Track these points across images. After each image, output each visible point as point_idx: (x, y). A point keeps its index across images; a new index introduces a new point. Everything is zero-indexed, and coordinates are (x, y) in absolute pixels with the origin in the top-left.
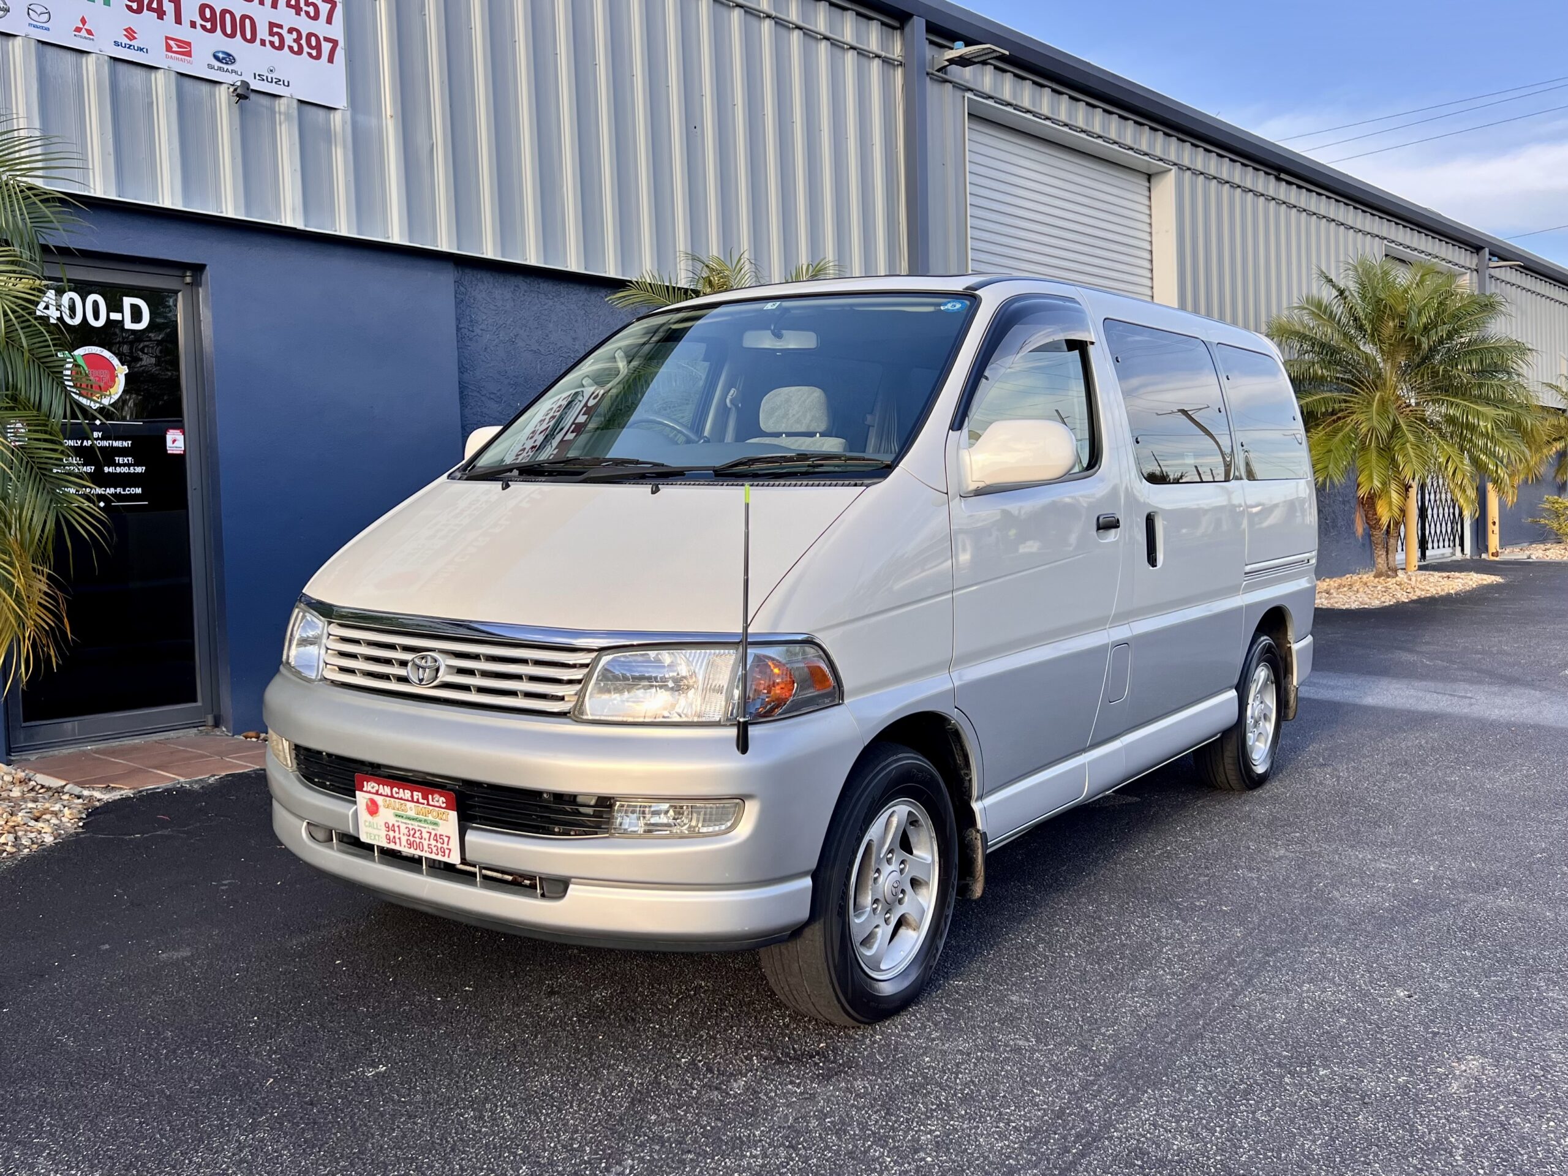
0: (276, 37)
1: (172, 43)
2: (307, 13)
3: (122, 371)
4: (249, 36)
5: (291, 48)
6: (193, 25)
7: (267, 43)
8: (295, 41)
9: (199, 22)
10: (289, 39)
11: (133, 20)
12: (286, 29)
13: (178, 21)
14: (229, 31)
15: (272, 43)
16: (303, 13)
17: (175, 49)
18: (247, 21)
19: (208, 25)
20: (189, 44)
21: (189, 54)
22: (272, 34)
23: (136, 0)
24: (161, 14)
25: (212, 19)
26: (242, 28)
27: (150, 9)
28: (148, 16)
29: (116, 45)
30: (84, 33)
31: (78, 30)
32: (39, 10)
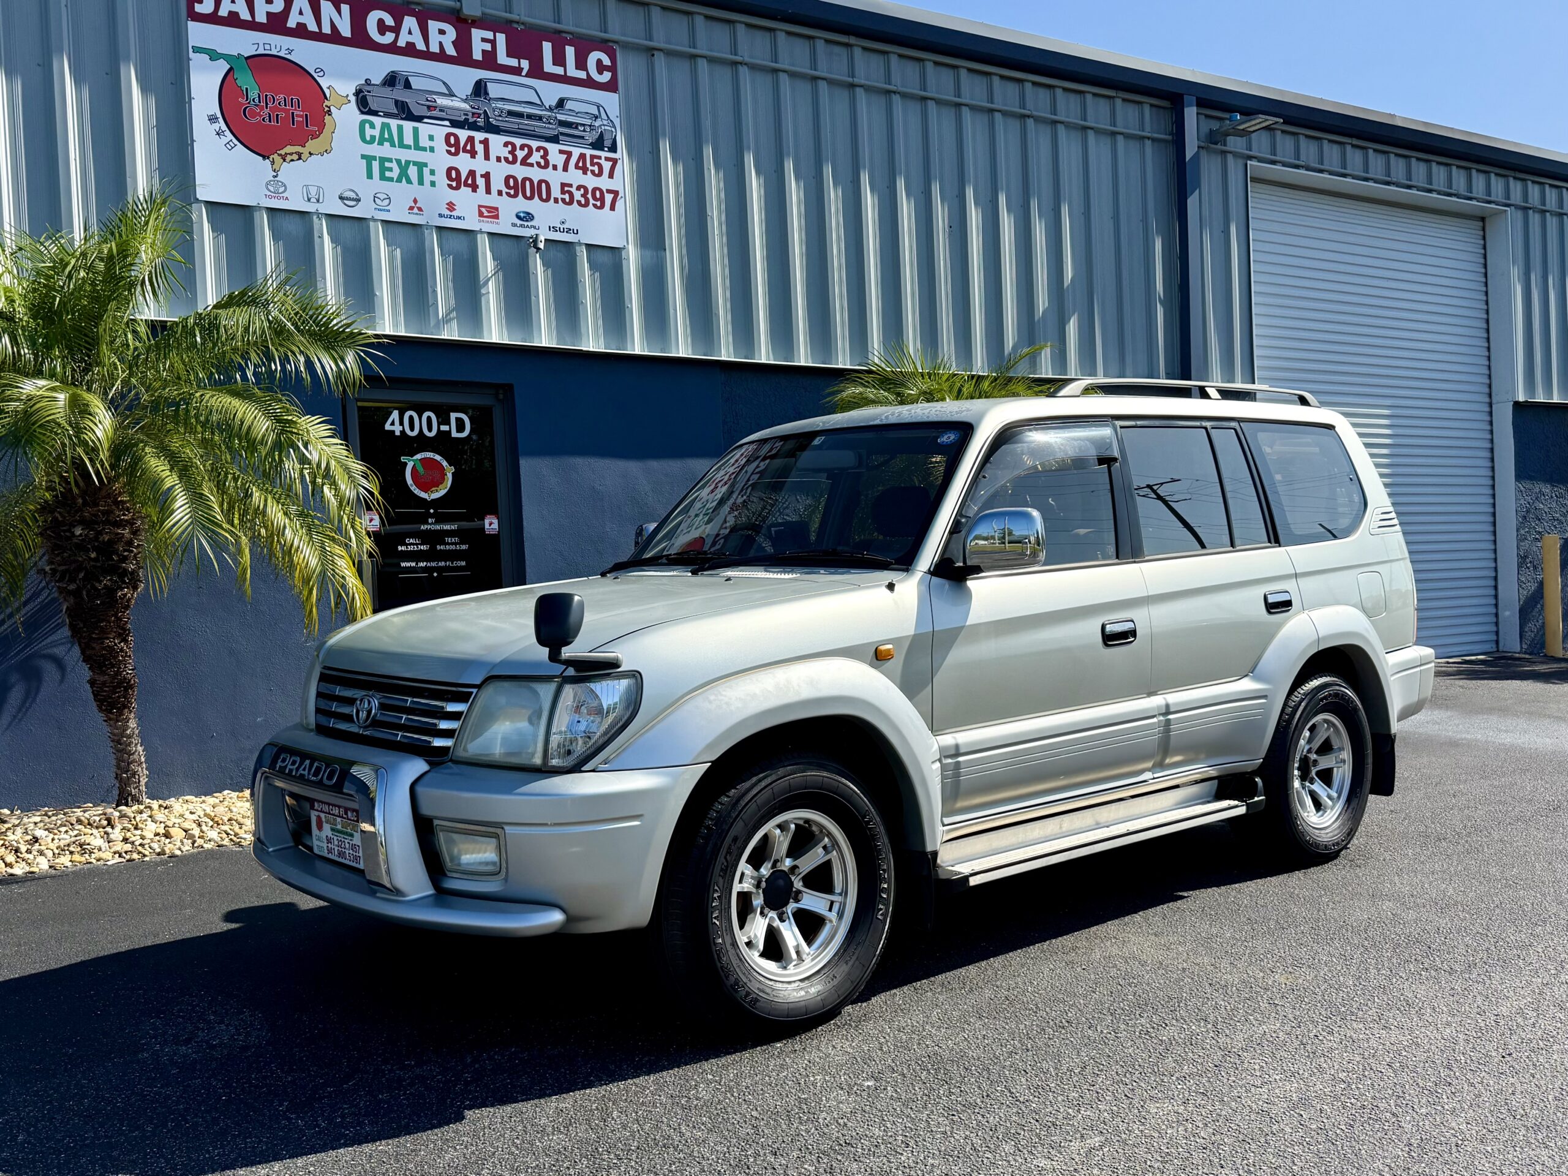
0: (567, 194)
1: (483, 210)
2: (593, 172)
3: (449, 471)
4: (544, 197)
5: (579, 202)
6: (500, 193)
7: (560, 201)
8: (582, 196)
9: (505, 190)
10: (578, 195)
11: (453, 196)
12: (575, 187)
13: (488, 191)
14: (528, 194)
15: (563, 200)
16: (589, 173)
17: (486, 214)
18: (544, 185)
19: (512, 192)
20: (497, 209)
21: (497, 217)
22: (563, 192)
23: (455, 179)
24: (474, 188)
25: (515, 187)
26: (539, 191)
27: (466, 185)
28: (465, 190)
29: (440, 215)
30: (416, 210)
31: (411, 208)
32: (382, 196)
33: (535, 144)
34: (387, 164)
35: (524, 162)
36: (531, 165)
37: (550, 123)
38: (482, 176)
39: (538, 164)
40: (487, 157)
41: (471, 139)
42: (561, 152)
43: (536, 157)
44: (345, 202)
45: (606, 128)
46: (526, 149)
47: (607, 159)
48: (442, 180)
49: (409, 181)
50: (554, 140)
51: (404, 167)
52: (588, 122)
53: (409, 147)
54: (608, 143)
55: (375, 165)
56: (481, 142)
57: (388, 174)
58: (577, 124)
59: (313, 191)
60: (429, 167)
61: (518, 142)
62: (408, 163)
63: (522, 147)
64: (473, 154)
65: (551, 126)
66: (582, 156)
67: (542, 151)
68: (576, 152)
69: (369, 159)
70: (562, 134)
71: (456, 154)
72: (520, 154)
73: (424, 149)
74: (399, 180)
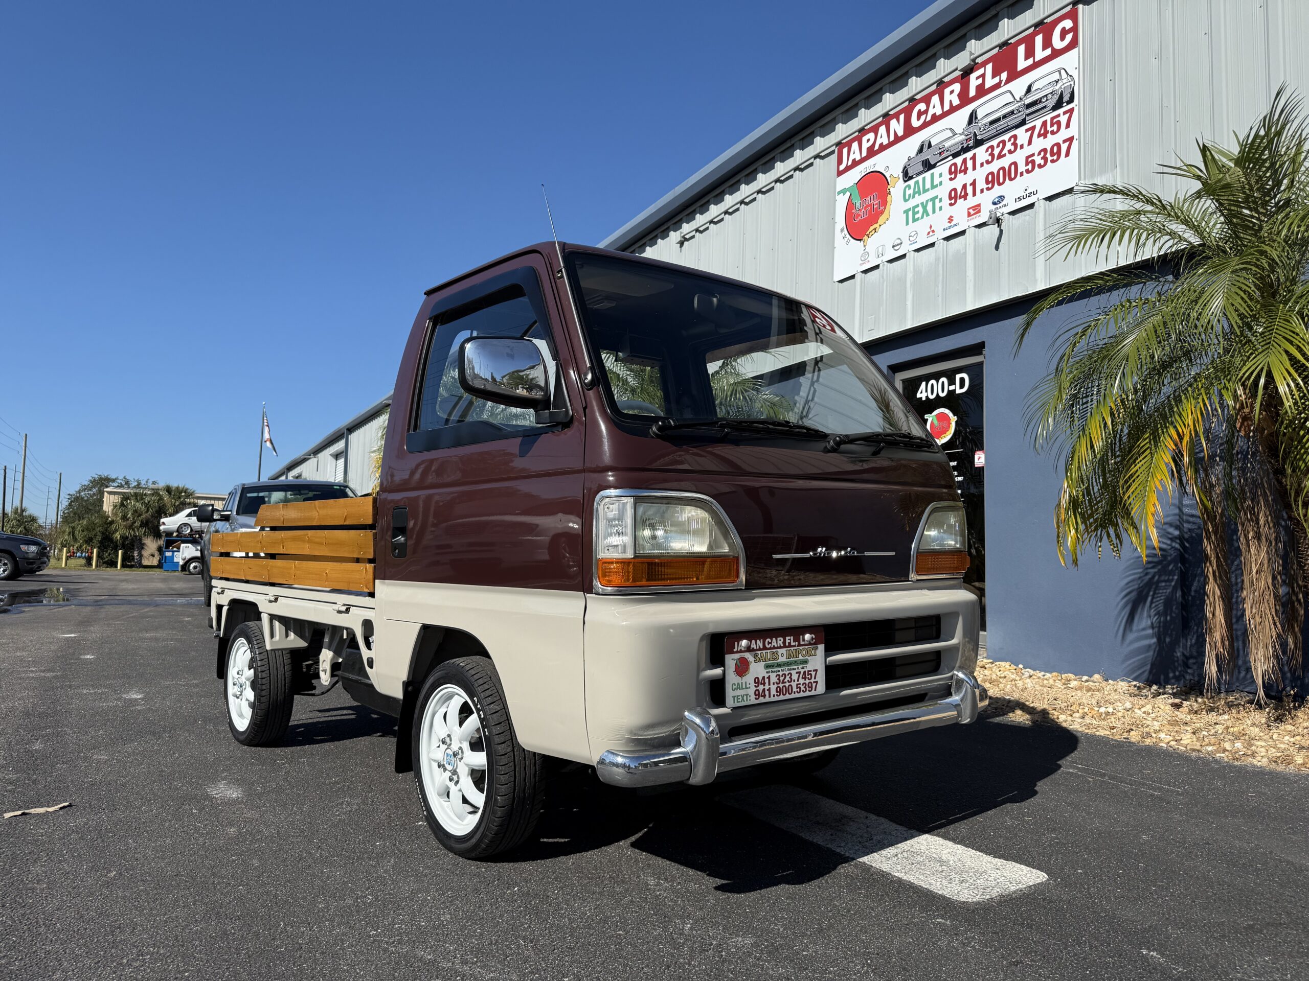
0: (1030, 165)
1: (971, 211)
2: (1053, 133)
4: (1013, 176)
5: (1040, 166)
6: (982, 191)
7: (1024, 173)
8: (1042, 158)
9: (985, 186)
10: (1038, 160)
11: (952, 211)
12: (1036, 154)
13: (974, 194)
14: (1001, 182)
15: (1028, 171)
16: (1049, 135)
17: (973, 214)
18: (1013, 167)
19: (990, 186)
20: (979, 205)
21: (979, 211)
22: (1027, 164)
23: (954, 197)
24: (965, 197)
25: (993, 180)
26: (1010, 173)
27: (961, 197)
28: (960, 202)
29: (944, 230)
30: (931, 234)
31: (929, 233)
32: (912, 234)
33: (1006, 137)
34: (916, 210)
35: (1000, 156)
36: (1005, 155)
37: (1020, 112)
38: (971, 185)
39: (1010, 152)
40: (974, 168)
41: (965, 161)
42: (1027, 131)
43: (1009, 146)
44: (896, 248)
45: (1065, 85)
46: (1001, 145)
47: (1065, 113)
48: (947, 201)
49: (928, 215)
50: (1023, 123)
51: (924, 207)
52: (1050, 90)
53: (928, 190)
54: (1066, 98)
55: (910, 213)
56: (971, 159)
57: (917, 216)
58: (1041, 98)
59: (880, 249)
60: (939, 197)
61: (994, 142)
62: (927, 201)
63: (998, 146)
64: (965, 171)
65: (1020, 114)
66: (1045, 123)
67: (1013, 139)
68: (1038, 123)
69: (906, 212)
70: (1028, 115)
71: (955, 177)
72: (996, 152)
73: (937, 186)
74: (922, 217)
